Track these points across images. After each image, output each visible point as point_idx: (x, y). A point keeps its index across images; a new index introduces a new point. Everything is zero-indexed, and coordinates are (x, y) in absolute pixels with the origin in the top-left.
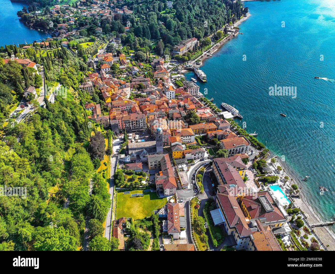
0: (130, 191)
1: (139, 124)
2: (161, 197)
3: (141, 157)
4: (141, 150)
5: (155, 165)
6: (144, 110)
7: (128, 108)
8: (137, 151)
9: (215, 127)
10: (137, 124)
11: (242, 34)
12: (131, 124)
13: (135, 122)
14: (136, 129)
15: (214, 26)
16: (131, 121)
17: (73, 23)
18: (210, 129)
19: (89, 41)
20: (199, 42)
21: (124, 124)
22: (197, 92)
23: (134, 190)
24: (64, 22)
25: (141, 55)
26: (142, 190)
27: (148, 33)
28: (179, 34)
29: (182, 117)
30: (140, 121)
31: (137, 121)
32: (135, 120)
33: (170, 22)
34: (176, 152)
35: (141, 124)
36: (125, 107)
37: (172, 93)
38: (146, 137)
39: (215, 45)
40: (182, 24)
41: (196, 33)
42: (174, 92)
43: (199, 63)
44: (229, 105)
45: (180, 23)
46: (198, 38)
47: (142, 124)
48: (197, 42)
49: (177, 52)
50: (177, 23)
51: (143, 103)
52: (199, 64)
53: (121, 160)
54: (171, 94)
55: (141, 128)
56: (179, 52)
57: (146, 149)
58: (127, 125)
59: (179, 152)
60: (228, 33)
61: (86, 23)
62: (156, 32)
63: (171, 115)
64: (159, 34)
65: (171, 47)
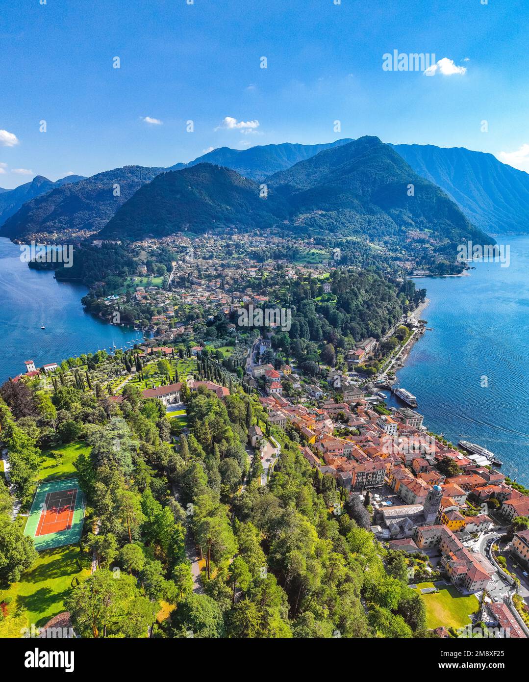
0: (416, 583)
1: (376, 477)
2: (465, 593)
3: (406, 530)
4: (403, 519)
5: (431, 542)
6: (374, 456)
7: (346, 453)
8: (398, 520)
9: (483, 481)
10: (373, 477)
11: (431, 330)
12: (365, 477)
13: (371, 475)
14: (370, 485)
15: (393, 320)
16: (366, 474)
17: (174, 314)
18: (476, 485)
19: (227, 345)
20: (378, 343)
21: (356, 478)
22: (419, 425)
23: (421, 582)
24: (159, 313)
25: (313, 367)
26: (432, 582)
27: (307, 332)
28: (351, 333)
29: (430, 465)
30: (379, 473)
31: (373, 474)
32: (372, 471)
33: (335, 315)
34: (454, 522)
35: (378, 477)
36: (342, 451)
37: (393, 428)
38: (389, 497)
39: (403, 348)
40: (351, 317)
41: (371, 331)
42: (396, 425)
43: (393, 377)
44: (475, 445)
45: (348, 315)
46: (377, 337)
47: (380, 477)
48: (376, 344)
49: (355, 361)
50: (345, 315)
51: (365, 444)
52: (392, 379)
53: (379, 535)
54: (391, 429)
55: (378, 484)
56: (358, 361)
57: (410, 516)
58: (360, 479)
59: (458, 521)
60: (414, 329)
61: (197, 316)
62: (317, 331)
63: (409, 462)
64: (321, 333)
65: (344, 353)
